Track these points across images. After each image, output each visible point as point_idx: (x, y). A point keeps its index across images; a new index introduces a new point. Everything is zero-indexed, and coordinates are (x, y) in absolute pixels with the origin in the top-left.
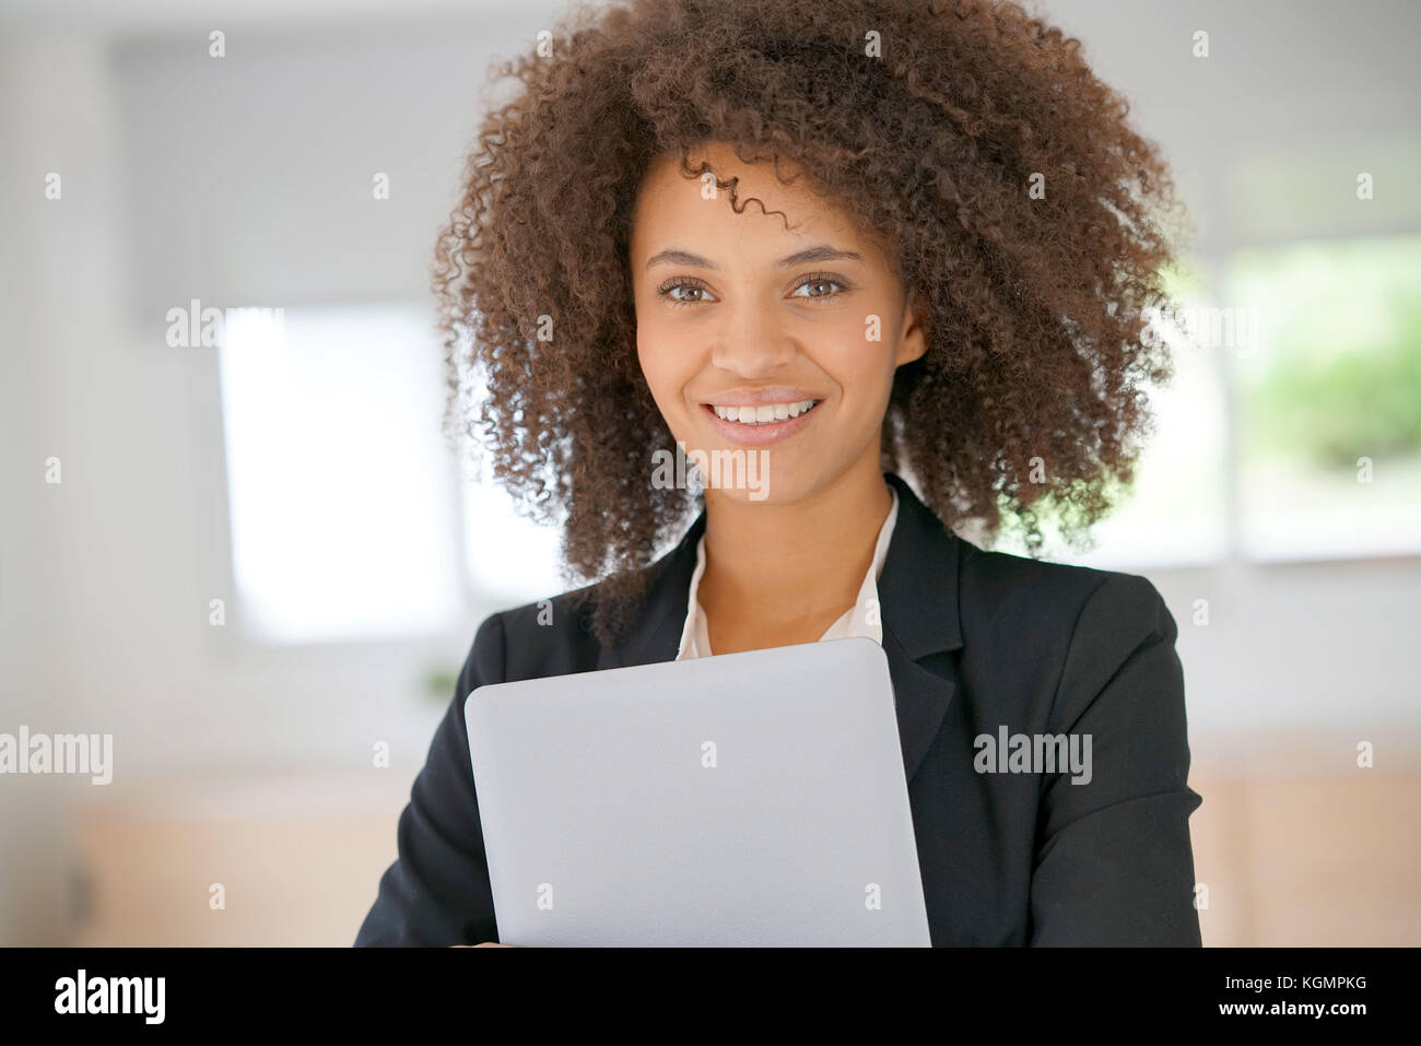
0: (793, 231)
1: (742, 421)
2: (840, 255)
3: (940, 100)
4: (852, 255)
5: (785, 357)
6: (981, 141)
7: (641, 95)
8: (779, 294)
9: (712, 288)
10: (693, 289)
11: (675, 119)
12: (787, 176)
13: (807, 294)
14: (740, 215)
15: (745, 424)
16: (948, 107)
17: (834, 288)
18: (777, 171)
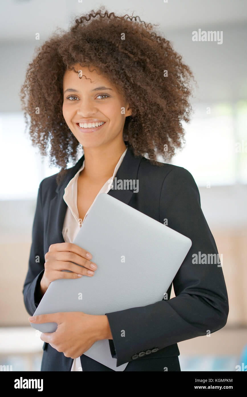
0: (93, 83)
1: (85, 128)
2: (107, 89)
3: (127, 52)
4: (110, 89)
5: (94, 112)
6: (138, 62)
7: (60, 51)
8: (93, 98)
9: (78, 97)
10: (75, 98)
11: (66, 57)
12: (91, 70)
13: (100, 98)
14: (81, 79)
15: (86, 128)
16: (129, 54)
17: (106, 97)
18: (89, 69)
